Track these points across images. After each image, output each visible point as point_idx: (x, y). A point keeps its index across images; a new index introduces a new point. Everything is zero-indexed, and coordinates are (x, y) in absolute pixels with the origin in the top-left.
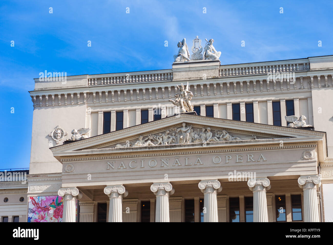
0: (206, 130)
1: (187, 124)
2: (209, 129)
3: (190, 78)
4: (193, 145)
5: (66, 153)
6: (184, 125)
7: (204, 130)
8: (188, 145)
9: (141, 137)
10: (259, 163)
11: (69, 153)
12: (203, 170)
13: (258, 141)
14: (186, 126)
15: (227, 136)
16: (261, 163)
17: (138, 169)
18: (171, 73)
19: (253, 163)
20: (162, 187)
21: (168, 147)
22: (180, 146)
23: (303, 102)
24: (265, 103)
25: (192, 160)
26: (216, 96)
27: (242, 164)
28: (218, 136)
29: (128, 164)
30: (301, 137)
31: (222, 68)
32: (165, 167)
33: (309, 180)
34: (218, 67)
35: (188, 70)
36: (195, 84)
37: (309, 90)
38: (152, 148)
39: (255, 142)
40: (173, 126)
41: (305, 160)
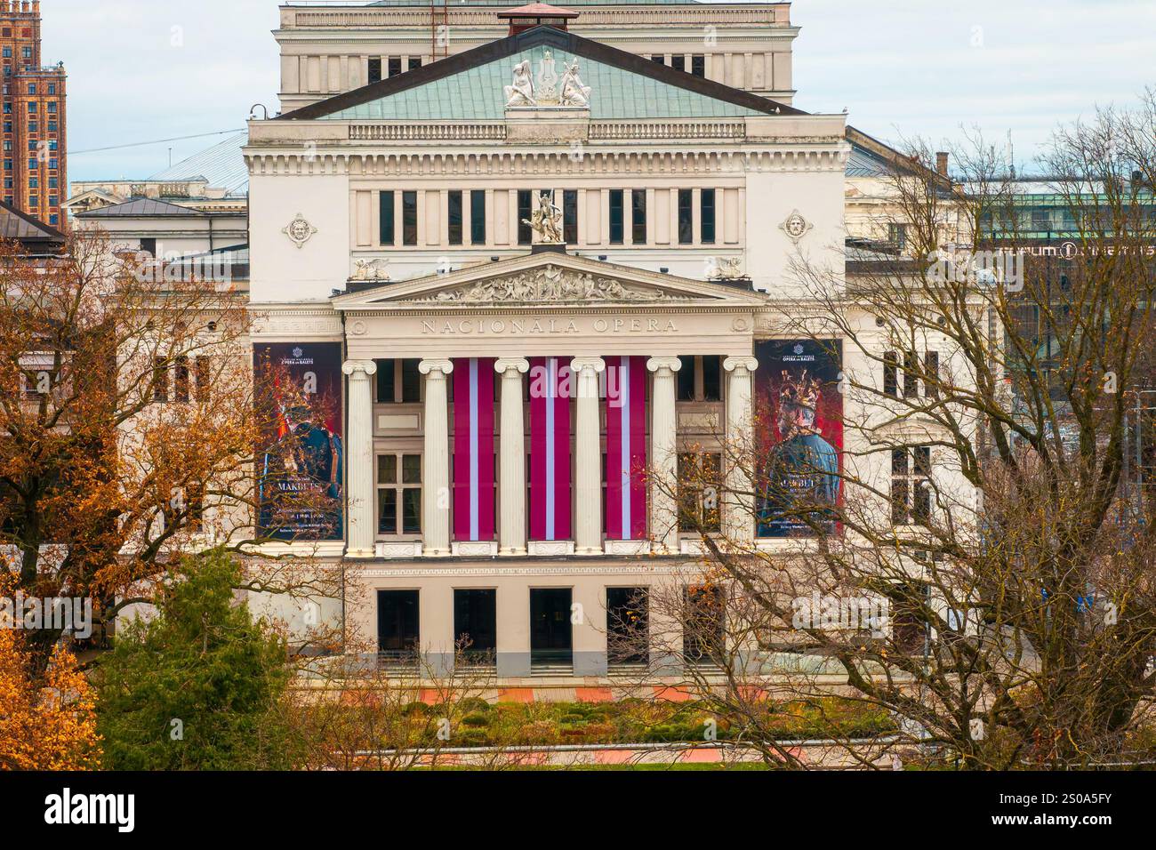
1: (554, 267)
3: (537, 139)
4: (565, 303)
5: (355, 305)
7: (581, 276)
8: (557, 303)
9: (480, 283)
10: (665, 334)
11: (361, 305)
12: (578, 341)
14: (552, 270)
15: (618, 288)
16: (670, 333)
17: (474, 334)
18: (501, 126)
19: (658, 334)
20: (512, 365)
21: (524, 304)
22: (543, 303)
23: (731, 195)
24: (666, 193)
25: (562, 325)
26: (584, 175)
27: (640, 334)
28: (603, 287)
29: (459, 327)
30: (733, 298)
31: (593, 122)
32: (518, 334)
33: (741, 363)
34: (587, 122)
35: (534, 122)
36: (547, 151)
37: (742, 174)
38: (500, 304)
39: (663, 302)
40: (533, 268)
41: (735, 333)
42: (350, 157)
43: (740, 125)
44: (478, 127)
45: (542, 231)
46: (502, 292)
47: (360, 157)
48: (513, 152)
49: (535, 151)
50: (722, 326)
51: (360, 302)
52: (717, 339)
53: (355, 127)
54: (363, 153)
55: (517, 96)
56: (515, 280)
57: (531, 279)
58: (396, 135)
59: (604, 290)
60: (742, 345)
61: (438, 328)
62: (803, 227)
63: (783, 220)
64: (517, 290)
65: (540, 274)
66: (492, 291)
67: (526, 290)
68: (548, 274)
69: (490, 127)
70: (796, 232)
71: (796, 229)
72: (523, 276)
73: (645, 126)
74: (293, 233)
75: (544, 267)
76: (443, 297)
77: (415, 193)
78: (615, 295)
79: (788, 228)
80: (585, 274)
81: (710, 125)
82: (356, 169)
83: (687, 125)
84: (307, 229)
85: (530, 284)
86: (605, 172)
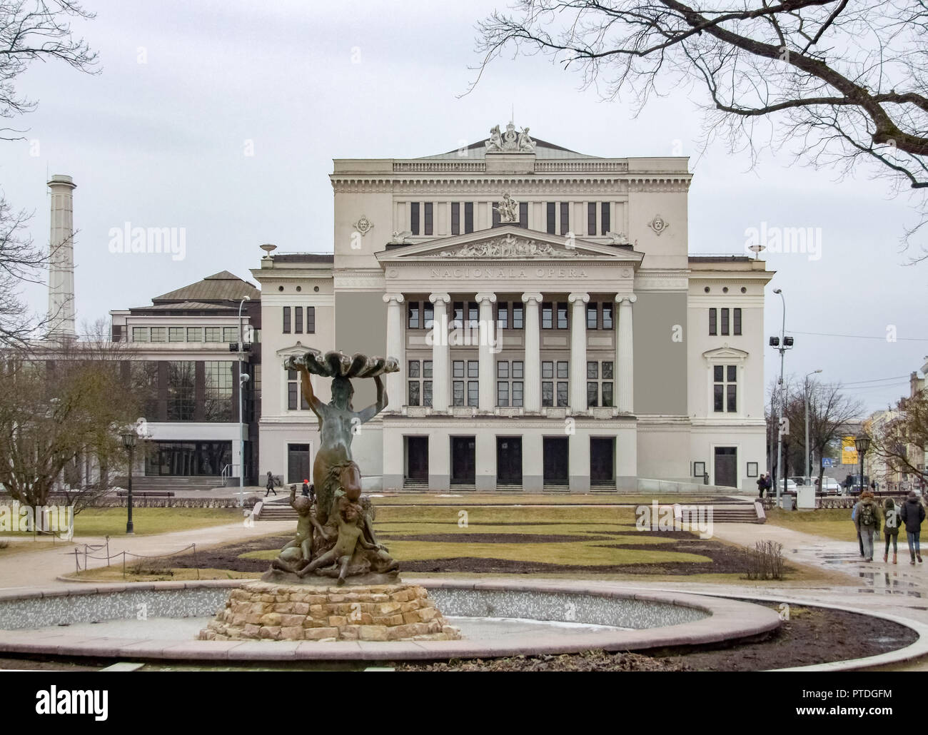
0: (530, 242)
1: (512, 236)
2: (533, 241)
3: (504, 171)
4: (518, 258)
5: (390, 258)
6: (509, 236)
7: (528, 242)
8: (514, 258)
9: (466, 246)
10: (580, 279)
11: (393, 258)
12: (527, 283)
13: (581, 258)
14: (511, 237)
15: (550, 249)
16: (583, 278)
17: (463, 278)
18: (483, 164)
19: (574, 279)
20: (486, 297)
21: (494, 258)
22: (505, 258)
23: (620, 206)
24: (581, 204)
25: (516, 272)
26: (531, 194)
27: (564, 279)
28: (542, 249)
29: (452, 273)
30: (621, 256)
31: (537, 162)
32: (490, 278)
33: (626, 297)
34: (534, 161)
35: (502, 161)
36: (510, 178)
37: (626, 194)
38: (478, 258)
39: (578, 257)
40: (498, 236)
41: (623, 278)
42: (394, 181)
43: (625, 164)
44: (469, 164)
45: (505, 216)
46: (480, 252)
47: (399, 181)
48: (490, 178)
49: (503, 178)
50: (615, 273)
51: (394, 256)
52: (610, 282)
53: (396, 164)
54: (401, 179)
55: (492, 146)
56: (488, 245)
57: (498, 244)
58: (421, 169)
59: (542, 251)
60: (627, 287)
61: (440, 273)
62: (663, 225)
63: (650, 220)
64: (489, 251)
65: (503, 240)
66: (474, 251)
67: (495, 250)
68: (508, 240)
69: (476, 164)
70: (659, 228)
71: (658, 226)
72: (493, 242)
73: (568, 164)
74: (360, 227)
75: (505, 236)
76: (444, 254)
77: (431, 204)
78: (549, 253)
79: (654, 226)
80: (530, 240)
81: (607, 164)
82: (397, 189)
83: (593, 164)
84: (368, 225)
85: (497, 247)
86: (544, 191)
